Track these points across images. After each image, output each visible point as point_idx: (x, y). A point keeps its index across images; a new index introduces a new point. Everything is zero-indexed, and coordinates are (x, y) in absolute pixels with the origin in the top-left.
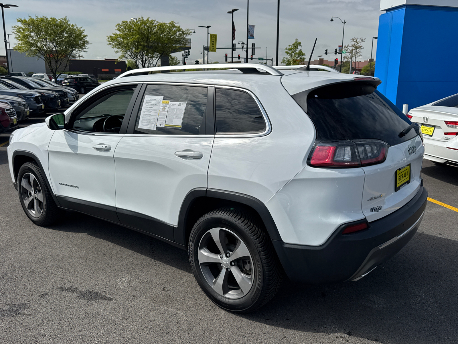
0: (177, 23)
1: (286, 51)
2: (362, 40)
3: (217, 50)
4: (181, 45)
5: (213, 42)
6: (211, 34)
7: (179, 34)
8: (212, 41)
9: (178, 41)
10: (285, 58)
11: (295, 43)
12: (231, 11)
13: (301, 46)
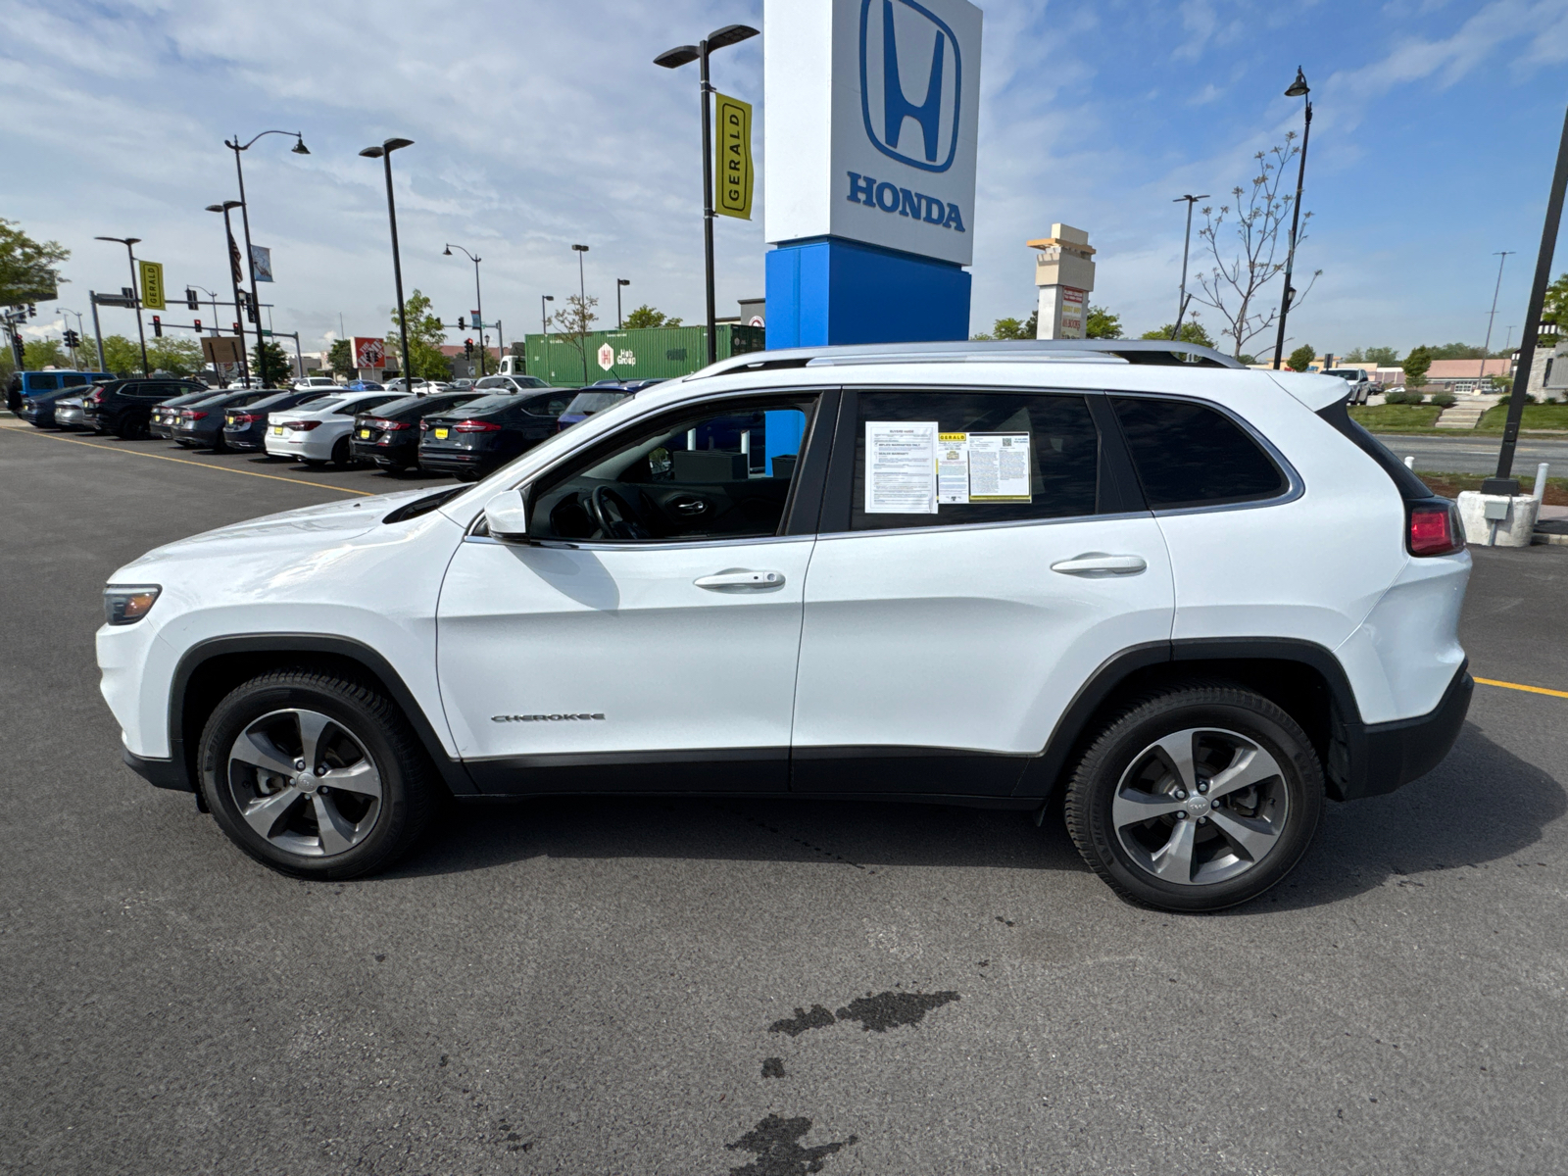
0: (14, 223)
1: (393, 316)
2: (592, 302)
3: (167, 305)
4: (34, 286)
5: (151, 282)
6: (141, 262)
7: (24, 254)
8: (148, 279)
9: (19, 276)
10: (392, 333)
11: (414, 298)
12: (221, 204)
13: (429, 306)
